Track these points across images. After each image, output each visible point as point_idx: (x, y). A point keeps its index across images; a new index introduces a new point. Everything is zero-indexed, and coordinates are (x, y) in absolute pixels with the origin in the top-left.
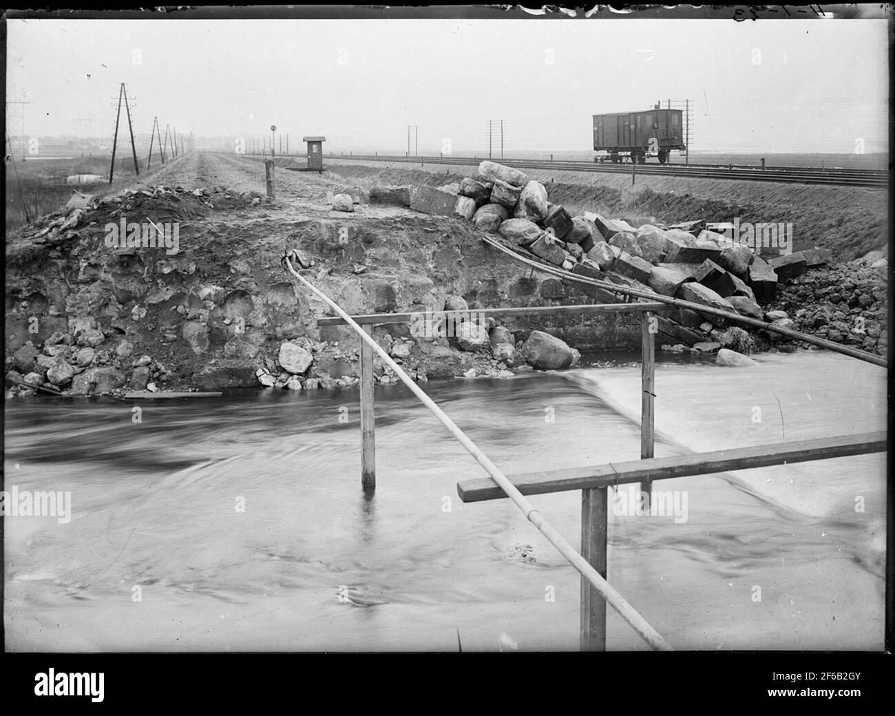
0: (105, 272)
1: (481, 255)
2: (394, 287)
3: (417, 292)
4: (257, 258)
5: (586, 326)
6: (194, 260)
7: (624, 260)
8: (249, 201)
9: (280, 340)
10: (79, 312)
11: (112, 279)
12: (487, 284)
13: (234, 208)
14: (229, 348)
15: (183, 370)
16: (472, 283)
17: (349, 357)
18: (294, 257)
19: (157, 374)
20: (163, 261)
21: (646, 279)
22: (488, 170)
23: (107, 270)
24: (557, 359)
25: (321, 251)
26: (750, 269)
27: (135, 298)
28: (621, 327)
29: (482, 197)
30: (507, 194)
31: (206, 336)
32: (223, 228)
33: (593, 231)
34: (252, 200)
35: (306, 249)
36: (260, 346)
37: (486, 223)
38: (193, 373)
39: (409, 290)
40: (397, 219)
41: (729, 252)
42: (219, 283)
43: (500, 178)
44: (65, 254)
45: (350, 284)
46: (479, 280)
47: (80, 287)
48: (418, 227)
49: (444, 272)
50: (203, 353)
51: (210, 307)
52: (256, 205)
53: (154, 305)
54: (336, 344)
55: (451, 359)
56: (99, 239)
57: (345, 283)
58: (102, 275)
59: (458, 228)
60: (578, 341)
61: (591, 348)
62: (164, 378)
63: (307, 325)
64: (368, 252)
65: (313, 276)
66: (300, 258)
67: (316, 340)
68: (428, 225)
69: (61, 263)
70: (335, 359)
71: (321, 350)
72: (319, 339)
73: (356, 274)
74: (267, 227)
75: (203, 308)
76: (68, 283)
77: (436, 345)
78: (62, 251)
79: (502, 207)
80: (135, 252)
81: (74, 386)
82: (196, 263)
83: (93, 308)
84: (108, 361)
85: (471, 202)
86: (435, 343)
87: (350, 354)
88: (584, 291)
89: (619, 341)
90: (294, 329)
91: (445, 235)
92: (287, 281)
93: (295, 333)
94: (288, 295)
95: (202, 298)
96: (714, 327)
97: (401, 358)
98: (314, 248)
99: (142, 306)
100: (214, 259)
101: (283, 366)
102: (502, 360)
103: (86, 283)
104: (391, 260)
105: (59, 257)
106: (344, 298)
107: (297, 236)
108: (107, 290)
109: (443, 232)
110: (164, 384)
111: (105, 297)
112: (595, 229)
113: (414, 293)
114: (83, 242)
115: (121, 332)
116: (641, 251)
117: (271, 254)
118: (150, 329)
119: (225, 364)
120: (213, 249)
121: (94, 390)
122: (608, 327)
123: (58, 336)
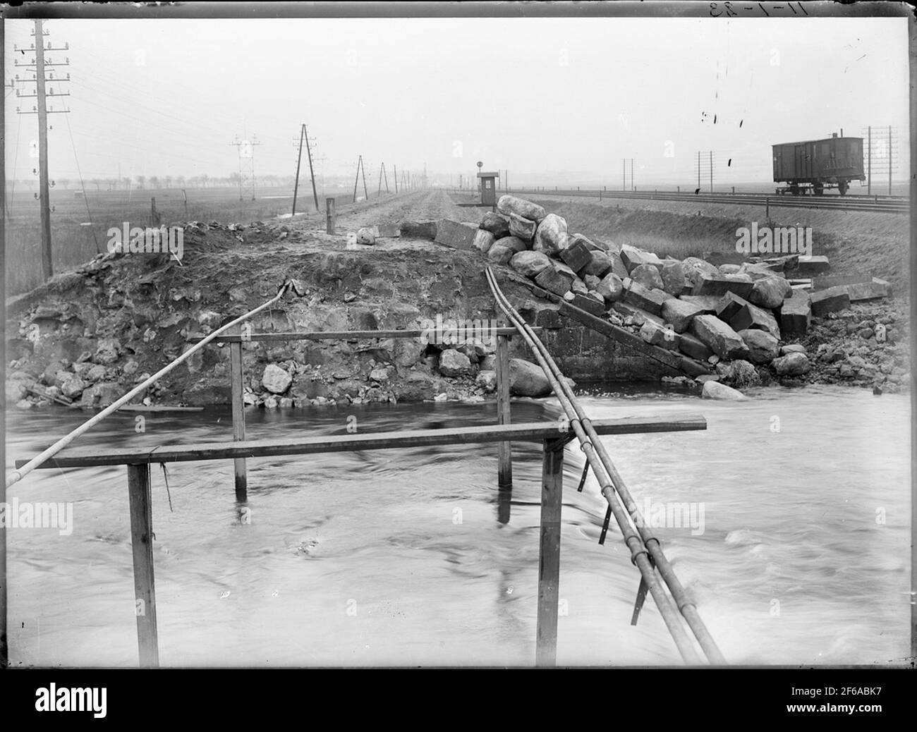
0: (128, 299)
1: (482, 285)
2: (374, 314)
3: (401, 320)
4: (255, 288)
5: (584, 356)
6: (200, 288)
7: (635, 292)
8: (277, 235)
9: (269, 362)
10: (106, 334)
11: (133, 305)
12: (487, 314)
13: (261, 242)
14: (219, 368)
15: (176, 387)
16: (471, 313)
17: (327, 379)
18: (291, 286)
19: (153, 390)
20: (175, 290)
21: (658, 311)
22: (506, 204)
23: (129, 297)
24: (533, 387)
25: (319, 281)
26: (784, 303)
27: (149, 322)
28: (621, 358)
29: (501, 230)
30: (522, 227)
31: (200, 357)
32: (236, 260)
33: (615, 264)
34: (280, 233)
35: (306, 279)
36: (250, 367)
37: (497, 255)
38: (184, 390)
39: (393, 317)
40: (403, 252)
41: (764, 285)
42: (217, 309)
43: (515, 212)
44: (99, 282)
45: (337, 312)
46: (479, 310)
47: (110, 312)
48: (422, 259)
49: (439, 302)
50: (195, 373)
51: (206, 331)
52: (283, 239)
53: (164, 329)
54: (319, 367)
55: (424, 383)
56: (128, 269)
57: (332, 310)
58: (126, 302)
59: (461, 260)
60: (576, 370)
61: (590, 378)
62: (158, 393)
63: (294, 349)
64: (364, 282)
65: (304, 303)
66: (296, 288)
67: (301, 363)
68: (431, 257)
69: (96, 290)
70: (313, 381)
71: (303, 372)
72: (304, 362)
73: (346, 302)
74: (275, 259)
75: (200, 332)
76: (100, 308)
77: (414, 370)
78: (97, 280)
79: (518, 240)
80: (152, 281)
81: (83, 398)
82: (202, 291)
83: (117, 331)
84: (114, 377)
85: (488, 235)
86: (413, 368)
87: (328, 376)
88: (582, 322)
89: (619, 372)
90: (283, 352)
91: (446, 266)
92: (279, 308)
93: (283, 357)
94: (282, 321)
95: (201, 322)
96: (721, 360)
97: (378, 382)
98: (312, 278)
99: (153, 329)
100: (217, 288)
101: (266, 386)
102: (481, 387)
103: (114, 308)
104: (385, 290)
105: (94, 285)
106: (329, 325)
107: (299, 267)
108: (129, 315)
109: (443, 264)
110: (159, 399)
111: (126, 321)
112: (619, 261)
113: (397, 320)
114: (115, 272)
115: (132, 352)
116: (662, 284)
117: (268, 283)
118: (155, 350)
119: (211, 383)
120: (219, 279)
121: (98, 403)
122: (607, 357)
123: (87, 355)
